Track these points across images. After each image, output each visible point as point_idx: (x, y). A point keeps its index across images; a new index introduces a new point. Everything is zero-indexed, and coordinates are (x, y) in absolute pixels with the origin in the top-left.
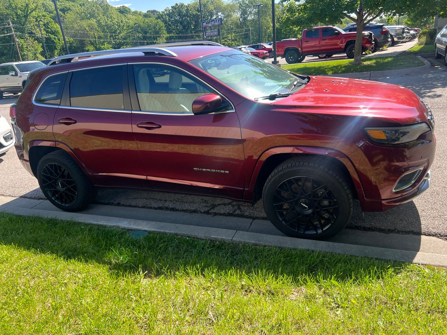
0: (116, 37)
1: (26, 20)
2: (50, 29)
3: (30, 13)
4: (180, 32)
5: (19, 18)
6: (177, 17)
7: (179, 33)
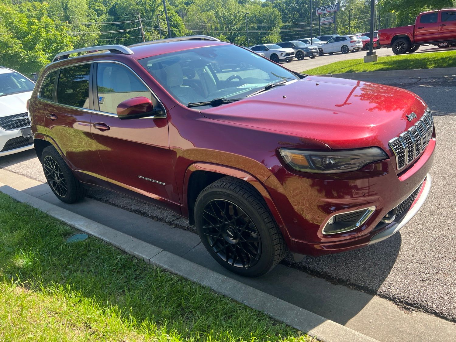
0: (232, 28)
1: (153, 14)
2: (173, 22)
3: (157, 7)
4: (297, 21)
5: (147, 13)
6: (294, 5)
7: (295, 22)
